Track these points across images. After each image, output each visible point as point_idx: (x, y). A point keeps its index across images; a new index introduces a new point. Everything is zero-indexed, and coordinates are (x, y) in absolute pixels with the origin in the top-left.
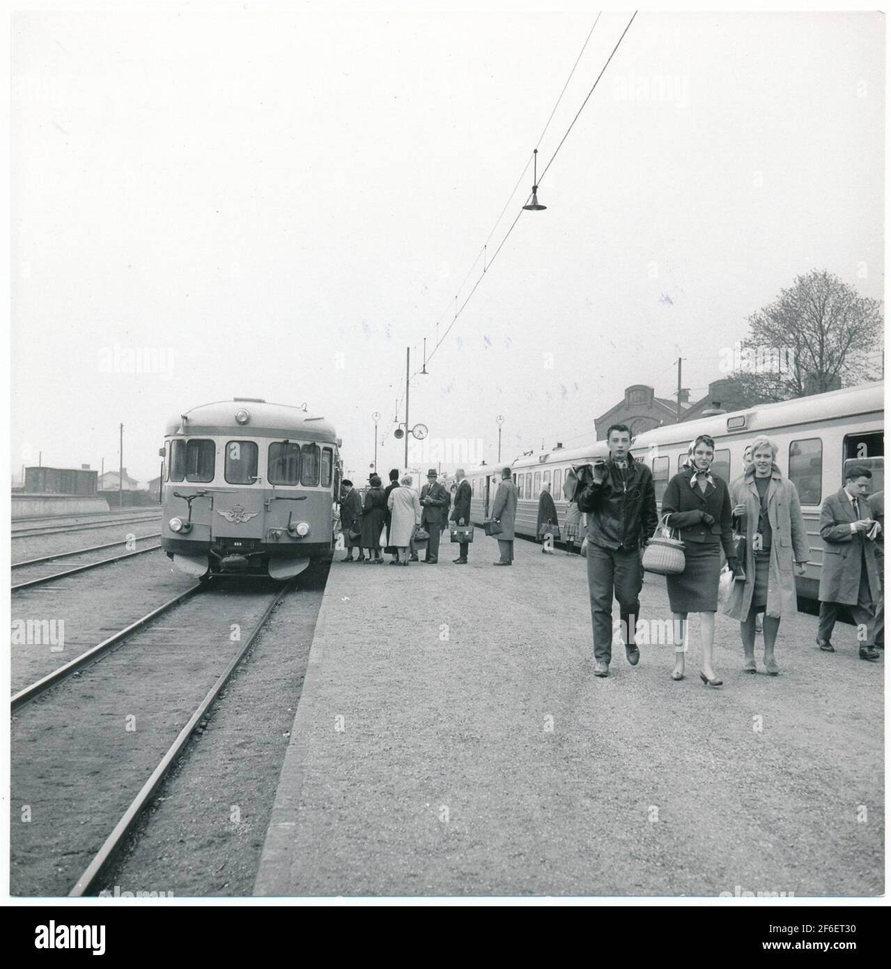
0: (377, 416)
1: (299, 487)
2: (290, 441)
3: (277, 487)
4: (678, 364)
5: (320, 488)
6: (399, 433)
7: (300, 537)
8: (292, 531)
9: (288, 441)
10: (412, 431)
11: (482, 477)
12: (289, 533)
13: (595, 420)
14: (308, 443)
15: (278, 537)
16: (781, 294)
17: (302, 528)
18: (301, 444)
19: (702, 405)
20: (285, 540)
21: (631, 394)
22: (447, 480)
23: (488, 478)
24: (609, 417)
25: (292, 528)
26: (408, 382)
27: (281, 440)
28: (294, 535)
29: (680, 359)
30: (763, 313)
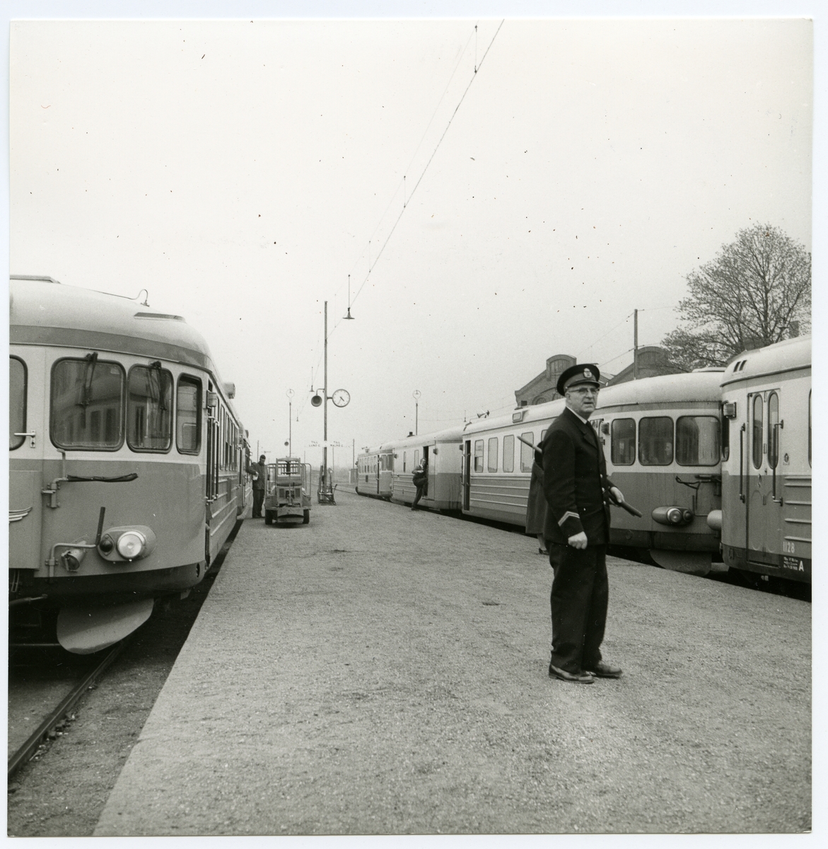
0: (291, 392)
1: (124, 454)
2: (101, 356)
3: (71, 456)
4: (633, 316)
5: (173, 457)
6: (316, 400)
7: (125, 561)
8: (108, 548)
9: (95, 355)
10: (331, 398)
11: (418, 448)
12: (102, 553)
13: (516, 392)
14: (146, 362)
15: (73, 564)
16: (721, 251)
17: (130, 542)
18: (127, 362)
19: (627, 374)
20: (91, 569)
21: (553, 363)
22: (370, 455)
23: (426, 449)
24: (531, 387)
25: (108, 542)
26: (326, 340)
27: (81, 354)
28: (113, 557)
29: (636, 311)
30: (701, 270)
